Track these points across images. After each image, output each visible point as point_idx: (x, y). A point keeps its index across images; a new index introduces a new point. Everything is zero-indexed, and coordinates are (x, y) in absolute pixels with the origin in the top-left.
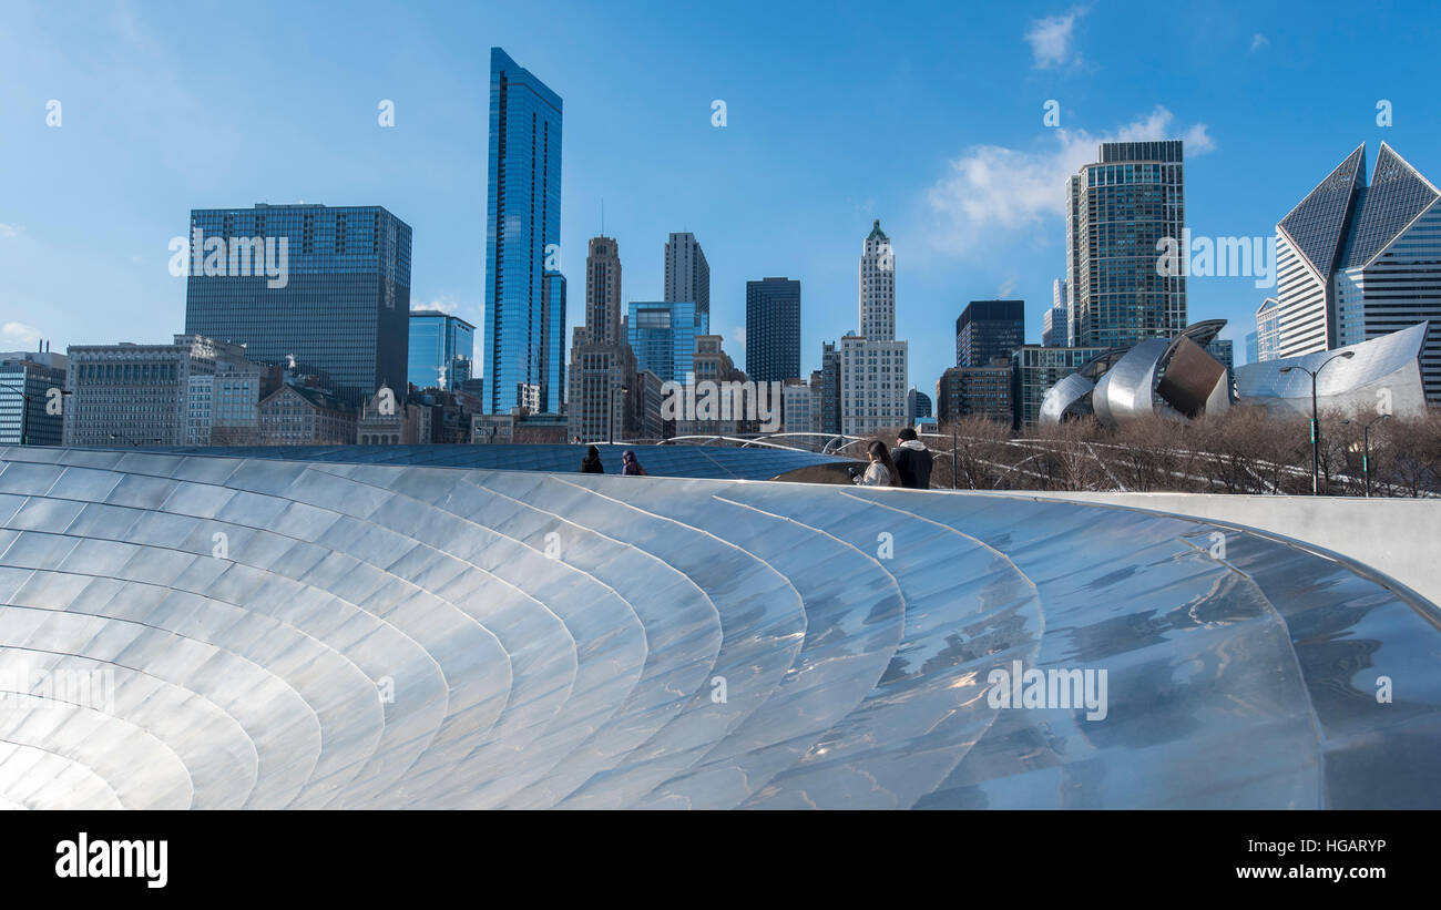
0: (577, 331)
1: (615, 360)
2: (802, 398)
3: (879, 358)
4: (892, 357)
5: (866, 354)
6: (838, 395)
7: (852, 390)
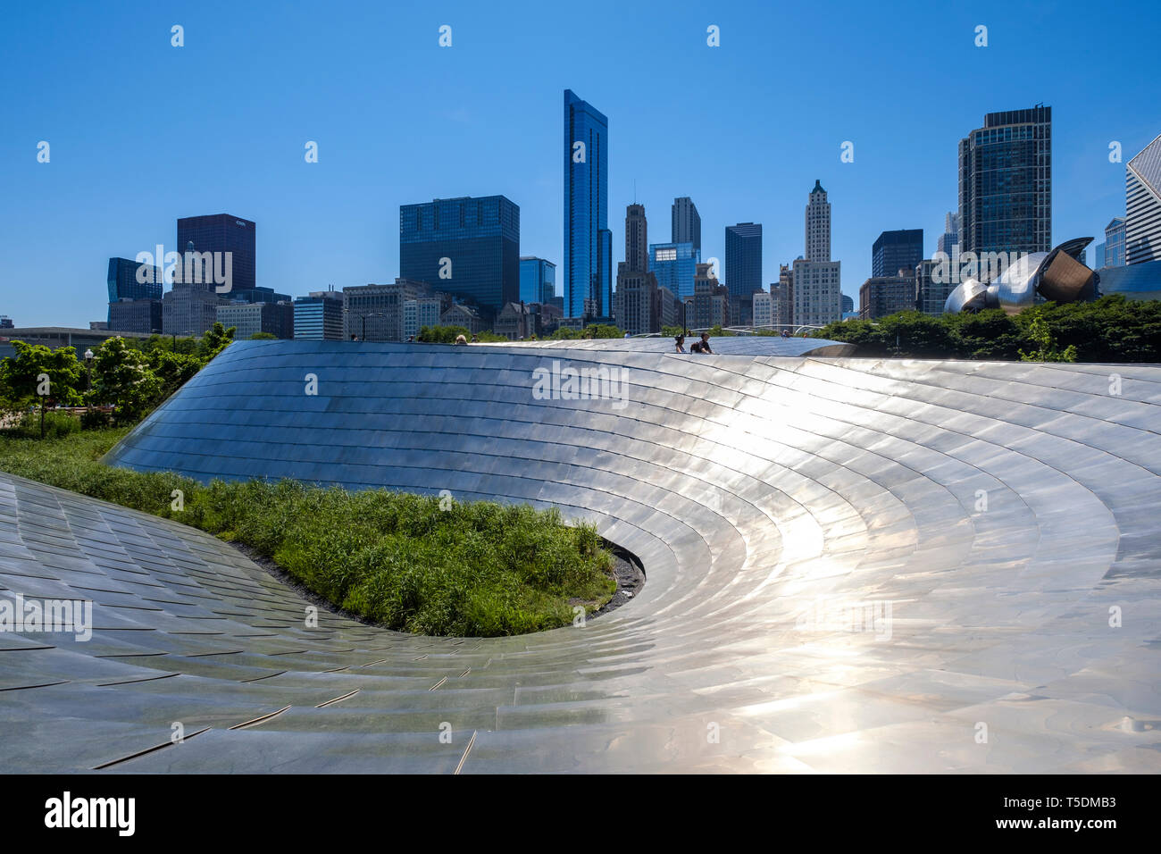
0: (621, 265)
1: (644, 282)
2: (765, 302)
3: (820, 273)
4: (830, 272)
5: (811, 271)
6: (791, 299)
7: (801, 295)
